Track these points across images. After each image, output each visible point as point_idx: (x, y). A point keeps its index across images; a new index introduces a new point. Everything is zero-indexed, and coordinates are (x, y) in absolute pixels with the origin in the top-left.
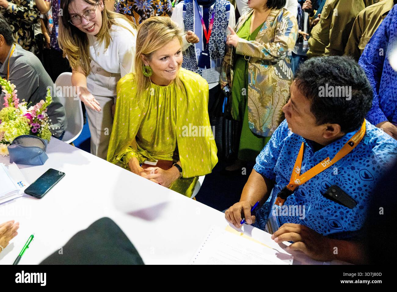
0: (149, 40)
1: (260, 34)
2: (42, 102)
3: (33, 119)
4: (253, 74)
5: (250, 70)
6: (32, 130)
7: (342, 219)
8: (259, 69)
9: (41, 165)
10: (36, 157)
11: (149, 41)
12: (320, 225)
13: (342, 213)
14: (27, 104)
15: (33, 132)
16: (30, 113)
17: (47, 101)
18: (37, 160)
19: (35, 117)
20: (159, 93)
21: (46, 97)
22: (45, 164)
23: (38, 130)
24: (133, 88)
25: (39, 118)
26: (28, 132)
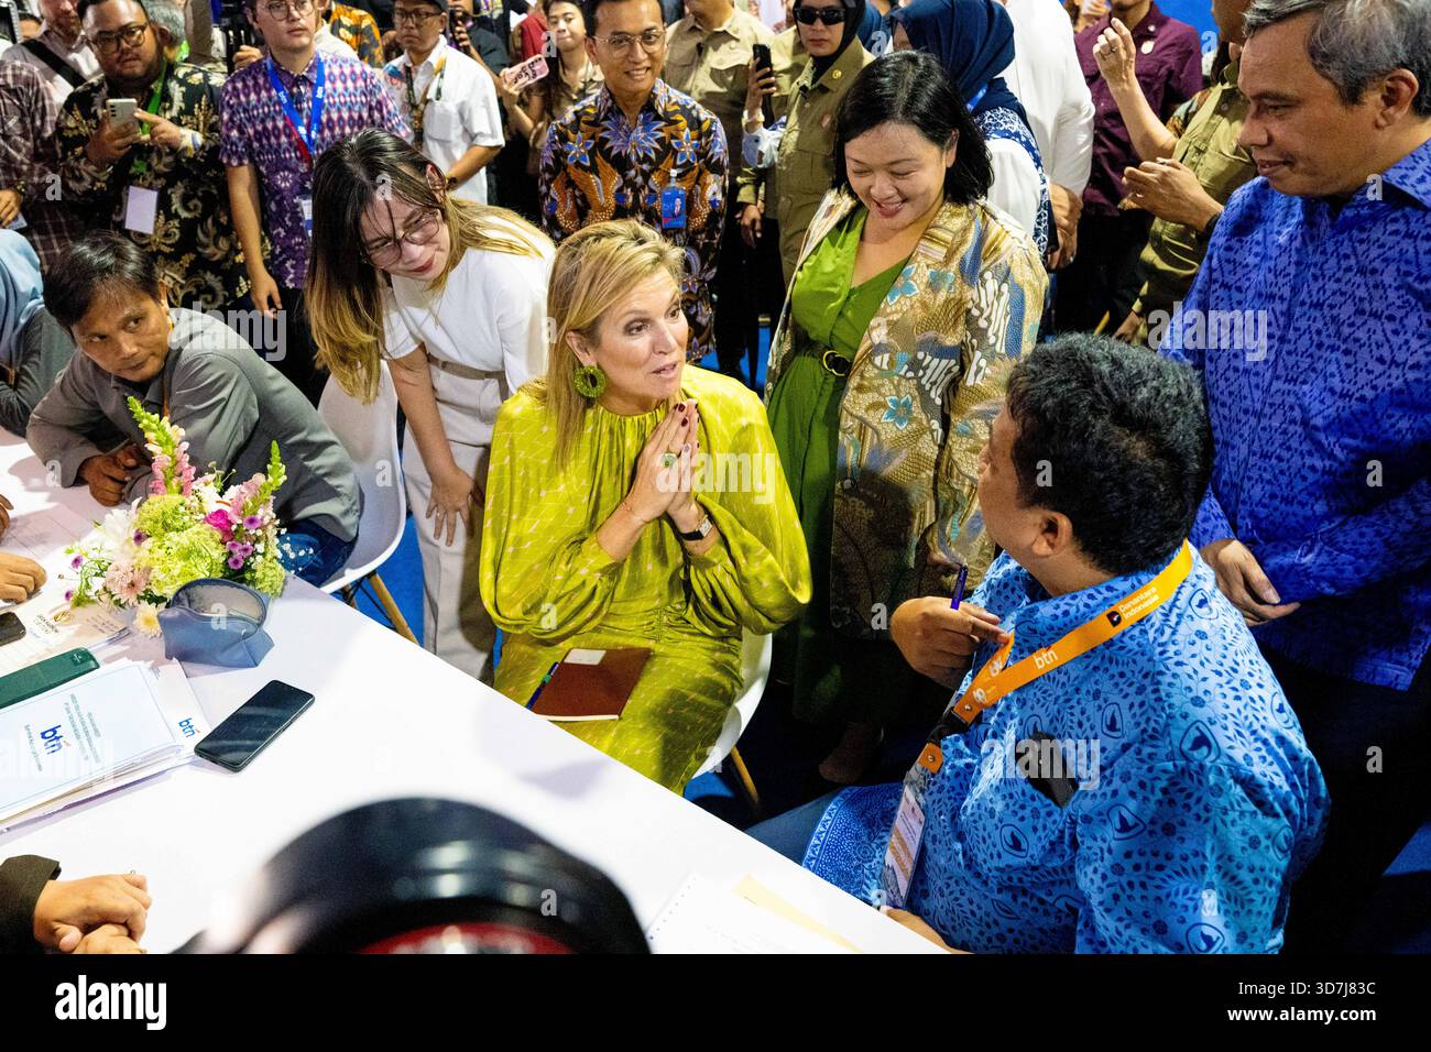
0: (588, 282)
1: (888, 310)
2: (259, 478)
3: (234, 527)
4: (856, 447)
5: (844, 432)
6: (230, 561)
7: (1035, 829)
8: (876, 431)
9: (249, 666)
10: (236, 646)
11: (587, 285)
12: (974, 908)
13: (1035, 813)
14: (223, 478)
15: (232, 567)
16: (227, 509)
17: (270, 479)
18: (239, 655)
19: (240, 522)
20: (623, 436)
21: (269, 466)
22: (261, 665)
23: (247, 559)
24: (545, 429)
25: (249, 527)
26: (220, 567)
